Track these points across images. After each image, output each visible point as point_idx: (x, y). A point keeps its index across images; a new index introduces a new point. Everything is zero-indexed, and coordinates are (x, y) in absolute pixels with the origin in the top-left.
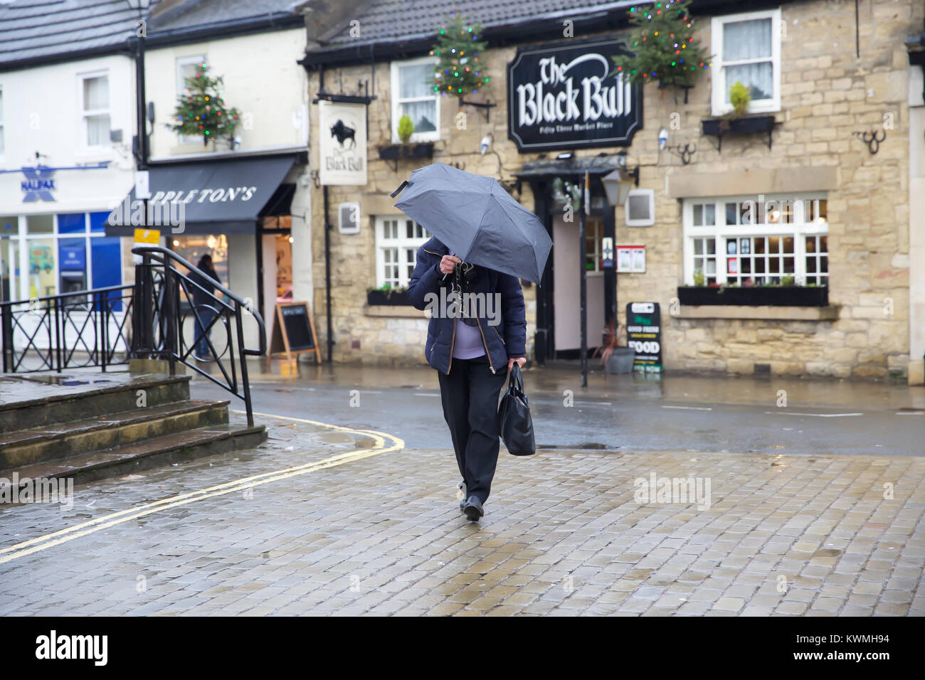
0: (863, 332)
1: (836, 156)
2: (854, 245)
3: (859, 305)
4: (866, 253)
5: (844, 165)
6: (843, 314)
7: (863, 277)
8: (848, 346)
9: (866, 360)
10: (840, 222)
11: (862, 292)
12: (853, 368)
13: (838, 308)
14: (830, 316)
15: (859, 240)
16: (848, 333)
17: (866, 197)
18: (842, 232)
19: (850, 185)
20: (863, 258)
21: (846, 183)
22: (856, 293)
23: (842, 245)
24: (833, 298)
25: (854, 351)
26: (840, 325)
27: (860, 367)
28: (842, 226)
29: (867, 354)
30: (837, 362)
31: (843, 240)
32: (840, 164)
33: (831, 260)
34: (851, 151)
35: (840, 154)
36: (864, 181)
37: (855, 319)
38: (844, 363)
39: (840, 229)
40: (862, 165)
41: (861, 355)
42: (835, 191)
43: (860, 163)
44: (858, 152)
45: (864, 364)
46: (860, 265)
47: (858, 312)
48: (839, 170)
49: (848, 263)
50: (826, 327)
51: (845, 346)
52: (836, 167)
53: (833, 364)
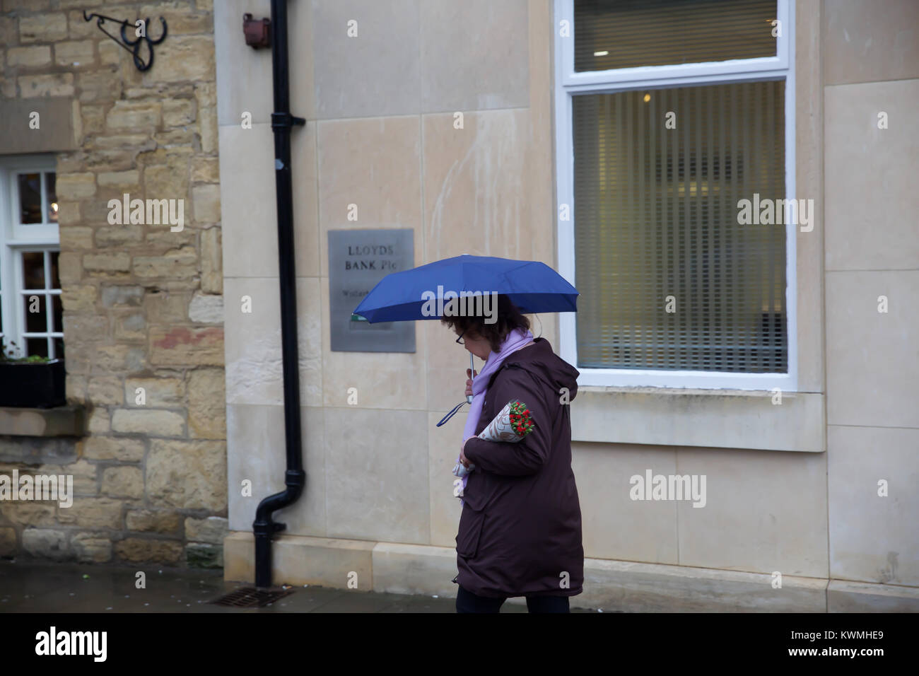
0: (136, 464)
1: (69, 76)
2: (112, 273)
3: (126, 406)
4: (138, 291)
5: (87, 96)
6: (96, 423)
7: (133, 344)
8: (106, 494)
9: (141, 526)
10: (83, 223)
11: (131, 377)
12: (115, 542)
13: (84, 410)
14: (68, 429)
15: (121, 261)
16: (103, 465)
17: (133, 167)
18: (88, 244)
19: (99, 140)
20: (131, 301)
21: (91, 136)
22: (120, 378)
23: (87, 272)
24: (75, 389)
25: (118, 504)
26: (90, 449)
27: (130, 541)
28: (88, 231)
29: (142, 514)
30: (86, 530)
31: (90, 262)
32: (78, 92)
33: (67, 304)
34: (98, 65)
35: (76, 72)
36: (126, 131)
37: (119, 436)
38: (97, 532)
39: (82, 237)
40: (123, 97)
41: (132, 514)
42: (70, 153)
43: (116, 93)
44: (114, 68)
45: (137, 534)
46: (126, 317)
47: (123, 421)
48: (75, 104)
49: (103, 313)
50: (61, 453)
51: (99, 494)
52: (70, 99)
53: (76, 532)
